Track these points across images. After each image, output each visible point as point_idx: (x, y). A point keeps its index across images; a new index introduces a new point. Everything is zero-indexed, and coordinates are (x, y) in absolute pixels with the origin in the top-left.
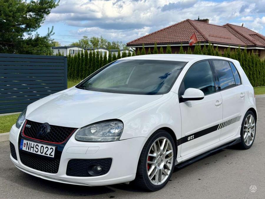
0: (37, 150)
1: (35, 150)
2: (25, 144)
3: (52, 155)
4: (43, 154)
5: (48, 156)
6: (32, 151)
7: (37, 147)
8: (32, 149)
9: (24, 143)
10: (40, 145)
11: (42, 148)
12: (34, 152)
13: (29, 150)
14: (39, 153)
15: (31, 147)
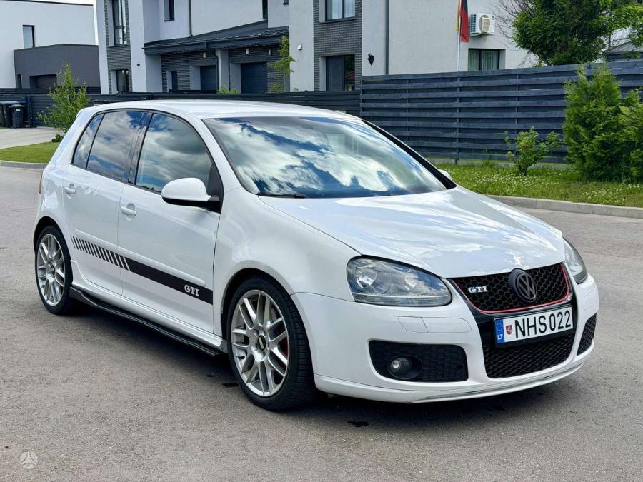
0: (542, 328)
1: (540, 330)
2: (509, 327)
3: (569, 326)
4: (557, 330)
5: (565, 329)
6: (532, 335)
7: (542, 321)
8: (532, 330)
9: (507, 327)
10: (547, 315)
11: (552, 318)
12: (539, 334)
13: (524, 335)
14: (549, 332)
15: (529, 327)
